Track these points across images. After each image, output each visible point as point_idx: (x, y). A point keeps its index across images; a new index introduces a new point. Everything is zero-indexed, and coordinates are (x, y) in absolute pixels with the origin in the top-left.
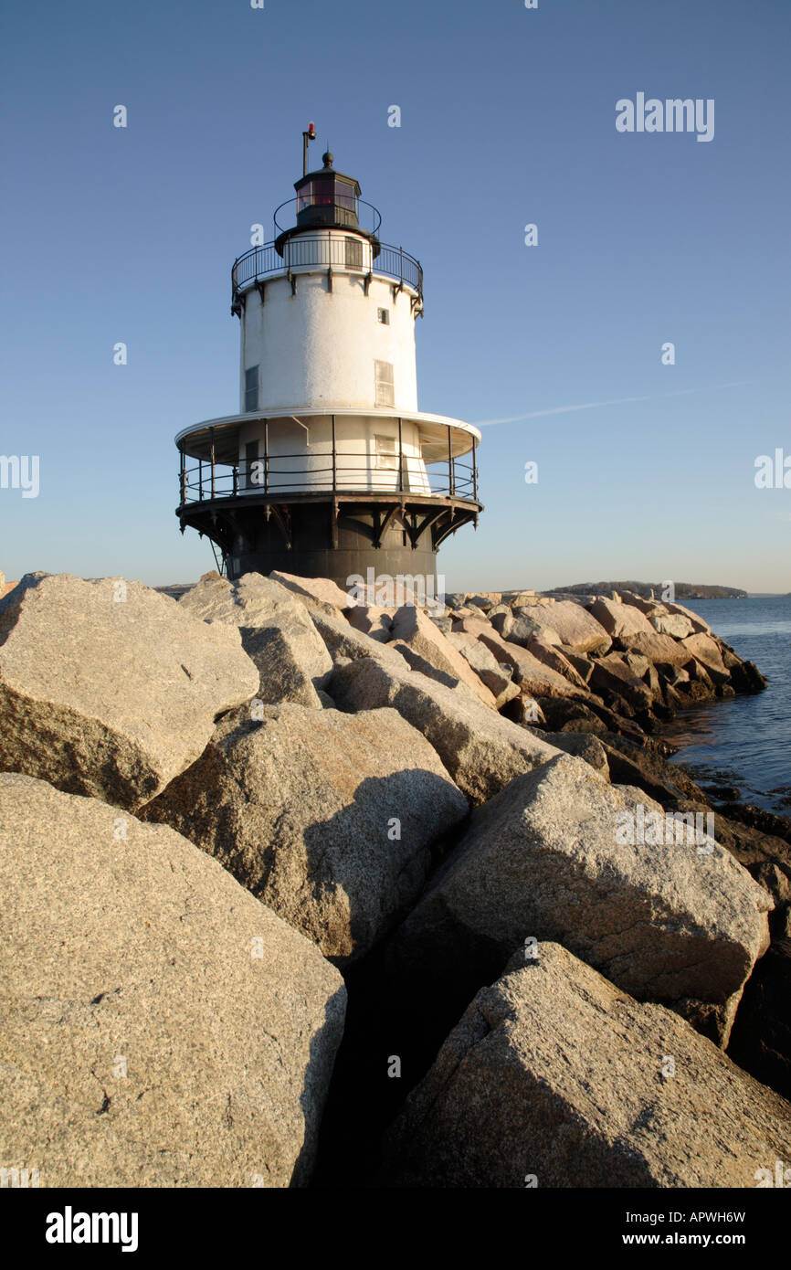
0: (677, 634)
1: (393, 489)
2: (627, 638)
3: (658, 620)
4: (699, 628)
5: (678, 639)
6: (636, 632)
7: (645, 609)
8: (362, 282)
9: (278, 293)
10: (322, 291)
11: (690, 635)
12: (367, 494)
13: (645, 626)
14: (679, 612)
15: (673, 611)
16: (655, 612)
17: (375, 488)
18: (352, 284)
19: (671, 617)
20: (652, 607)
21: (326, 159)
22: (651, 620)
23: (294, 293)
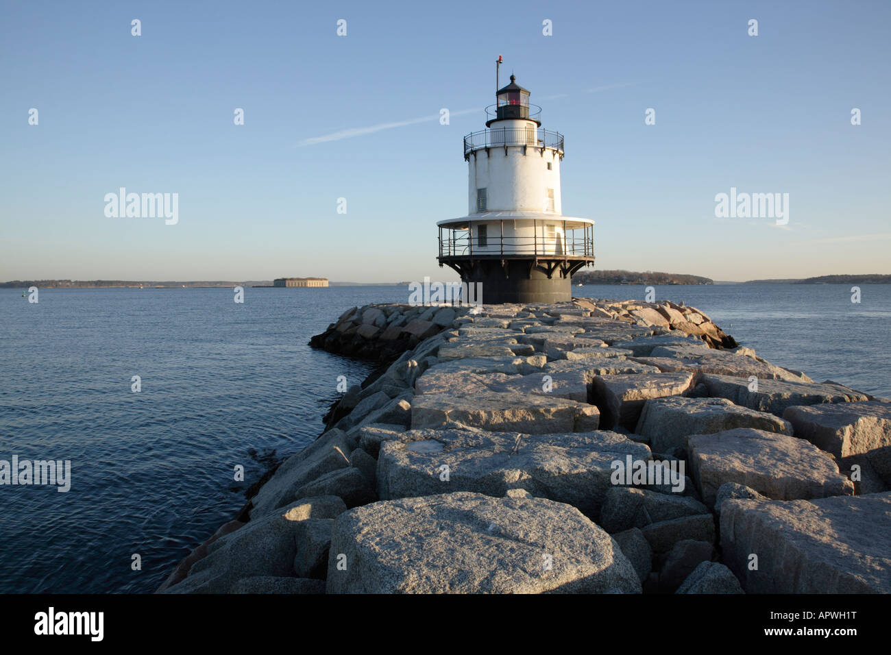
0: (696, 323)
1: (554, 253)
2: (676, 325)
3: (688, 316)
4: (706, 320)
5: (697, 325)
6: (679, 321)
7: (682, 311)
8: (540, 150)
9: (498, 154)
10: (521, 155)
11: (702, 323)
12: (544, 256)
13: (683, 319)
14: (696, 312)
15: (694, 311)
16: (686, 312)
17: (547, 253)
18: (535, 151)
19: (693, 315)
20: (684, 310)
21: (512, 78)
22: (685, 315)
23: (506, 155)
